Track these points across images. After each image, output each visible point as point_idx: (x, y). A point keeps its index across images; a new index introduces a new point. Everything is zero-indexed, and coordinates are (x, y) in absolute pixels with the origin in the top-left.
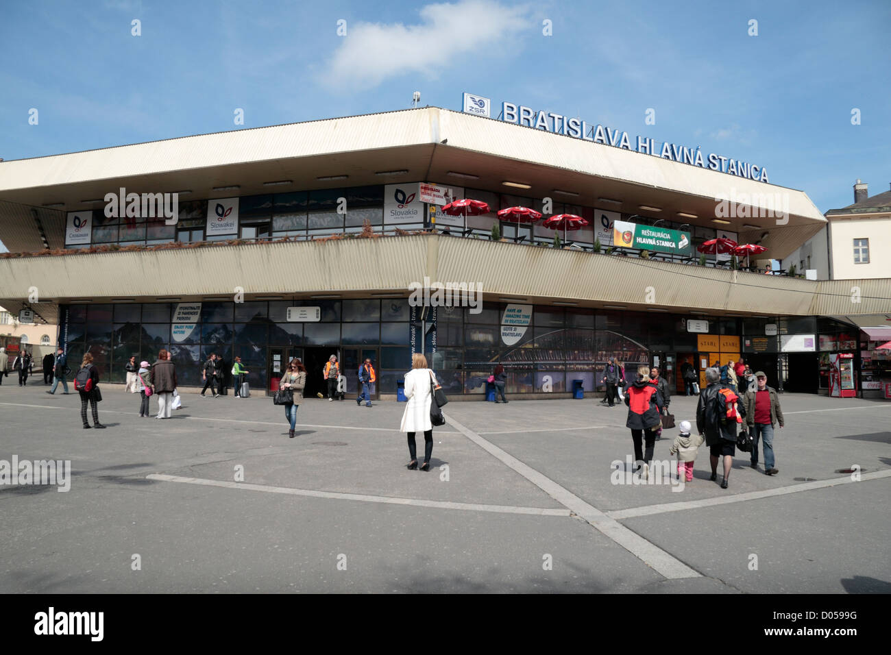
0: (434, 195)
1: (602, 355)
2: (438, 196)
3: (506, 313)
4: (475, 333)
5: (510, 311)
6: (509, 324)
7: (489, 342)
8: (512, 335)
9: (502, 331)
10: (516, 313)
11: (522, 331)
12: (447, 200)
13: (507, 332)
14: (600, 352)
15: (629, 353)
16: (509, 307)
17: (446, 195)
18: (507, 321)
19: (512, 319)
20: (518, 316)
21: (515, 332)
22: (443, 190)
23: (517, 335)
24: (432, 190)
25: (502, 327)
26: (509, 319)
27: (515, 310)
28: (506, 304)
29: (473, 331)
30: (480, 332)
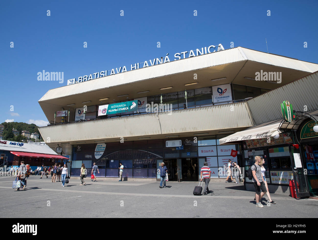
0: (61, 114)
1: (136, 161)
2: (63, 114)
3: (97, 147)
4: (86, 155)
5: (98, 146)
6: (97, 151)
7: (91, 158)
8: (99, 155)
9: (95, 154)
10: (100, 147)
11: (102, 153)
12: (65, 114)
13: (97, 154)
14: (135, 160)
15: (151, 160)
16: (98, 145)
17: (65, 113)
18: (97, 150)
19: (99, 149)
20: (101, 148)
21: (100, 154)
22: (64, 112)
23: (100, 155)
24: (61, 112)
25: (95, 152)
26: (98, 149)
27: (100, 145)
28: (97, 144)
29: (86, 154)
30: (88, 155)
